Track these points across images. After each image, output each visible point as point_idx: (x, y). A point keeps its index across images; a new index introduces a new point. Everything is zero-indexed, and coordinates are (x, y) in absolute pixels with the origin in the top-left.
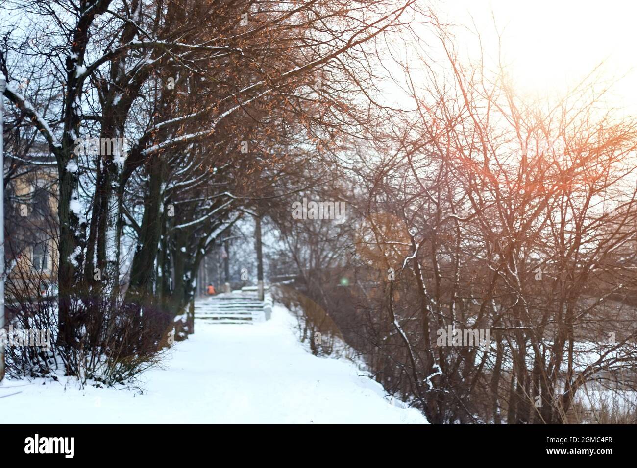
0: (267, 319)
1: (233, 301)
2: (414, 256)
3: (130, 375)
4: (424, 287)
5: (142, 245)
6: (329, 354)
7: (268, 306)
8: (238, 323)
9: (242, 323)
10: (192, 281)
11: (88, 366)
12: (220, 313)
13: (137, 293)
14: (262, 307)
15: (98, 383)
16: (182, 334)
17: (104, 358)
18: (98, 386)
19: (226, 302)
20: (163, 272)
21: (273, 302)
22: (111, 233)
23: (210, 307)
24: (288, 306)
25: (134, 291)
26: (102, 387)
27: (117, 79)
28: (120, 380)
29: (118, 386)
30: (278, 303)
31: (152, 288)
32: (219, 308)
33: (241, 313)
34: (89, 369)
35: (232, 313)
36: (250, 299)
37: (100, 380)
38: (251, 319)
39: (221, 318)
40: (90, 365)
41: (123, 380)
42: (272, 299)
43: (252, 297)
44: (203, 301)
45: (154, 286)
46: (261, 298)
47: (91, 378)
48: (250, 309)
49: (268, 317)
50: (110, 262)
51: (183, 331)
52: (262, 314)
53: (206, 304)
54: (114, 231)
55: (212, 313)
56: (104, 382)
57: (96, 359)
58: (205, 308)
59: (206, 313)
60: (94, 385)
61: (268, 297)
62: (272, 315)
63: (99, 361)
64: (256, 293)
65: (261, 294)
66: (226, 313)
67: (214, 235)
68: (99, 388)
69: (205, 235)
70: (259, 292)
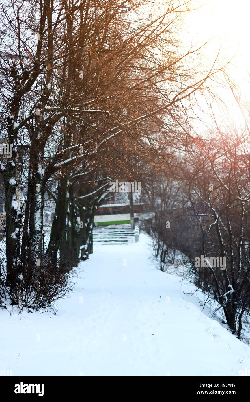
0: (136, 242)
1: (116, 230)
2: (216, 222)
3: (49, 302)
4: (222, 240)
5: (57, 216)
6: (172, 264)
7: (137, 234)
8: (119, 244)
9: (122, 244)
10: (90, 225)
11: (24, 299)
12: (109, 238)
13: (55, 245)
14: (133, 233)
15: (30, 309)
16: (85, 256)
17: (33, 294)
18: (30, 311)
19: (112, 230)
20: (72, 223)
21: (140, 231)
22: (38, 214)
23: (103, 234)
24: (149, 233)
25: (53, 244)
26: (32, 312)
27: (39, 124)
28: (43, 306)
29: (41, 310)
30: (143, 231)
31: (65, 236)
32: (108, 234)
33: (121, 238)
34: (25, 301)
35: (116, 238)
36: (126, 228)
37: (31, 307)
38: (127, 241)
39: (109, 241)
40: (25, 298)
41: (45, 305)
42: (139, 229)
43: (128, 228)
44: (99, 230)
45: (66, 234)
46: (132, 228)
47: (26, 306)
48: (126, 235)
49: (137, 240)
50: (37, 231)
51: (85, 254)
52: (133, 238)
53: (101, 232)
54: (39, 213)
55: (104, 238)
56: (33, 308)
57: (29, 294)
58: (100, 235)
59: (101, 238)
60: (27, 311)
61: (137, 228)
62: (139, 239)
63: (30, 296)
64: (130, 225)
65: (133, 225)
66: (112, 238)
67: (103, 197)
68: (30, 313)
69: (97, 197)
70: (131, 225)
